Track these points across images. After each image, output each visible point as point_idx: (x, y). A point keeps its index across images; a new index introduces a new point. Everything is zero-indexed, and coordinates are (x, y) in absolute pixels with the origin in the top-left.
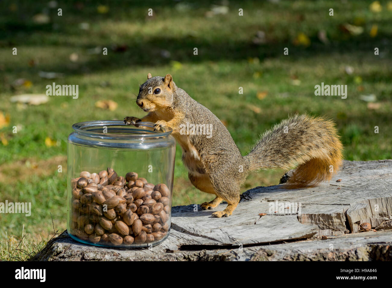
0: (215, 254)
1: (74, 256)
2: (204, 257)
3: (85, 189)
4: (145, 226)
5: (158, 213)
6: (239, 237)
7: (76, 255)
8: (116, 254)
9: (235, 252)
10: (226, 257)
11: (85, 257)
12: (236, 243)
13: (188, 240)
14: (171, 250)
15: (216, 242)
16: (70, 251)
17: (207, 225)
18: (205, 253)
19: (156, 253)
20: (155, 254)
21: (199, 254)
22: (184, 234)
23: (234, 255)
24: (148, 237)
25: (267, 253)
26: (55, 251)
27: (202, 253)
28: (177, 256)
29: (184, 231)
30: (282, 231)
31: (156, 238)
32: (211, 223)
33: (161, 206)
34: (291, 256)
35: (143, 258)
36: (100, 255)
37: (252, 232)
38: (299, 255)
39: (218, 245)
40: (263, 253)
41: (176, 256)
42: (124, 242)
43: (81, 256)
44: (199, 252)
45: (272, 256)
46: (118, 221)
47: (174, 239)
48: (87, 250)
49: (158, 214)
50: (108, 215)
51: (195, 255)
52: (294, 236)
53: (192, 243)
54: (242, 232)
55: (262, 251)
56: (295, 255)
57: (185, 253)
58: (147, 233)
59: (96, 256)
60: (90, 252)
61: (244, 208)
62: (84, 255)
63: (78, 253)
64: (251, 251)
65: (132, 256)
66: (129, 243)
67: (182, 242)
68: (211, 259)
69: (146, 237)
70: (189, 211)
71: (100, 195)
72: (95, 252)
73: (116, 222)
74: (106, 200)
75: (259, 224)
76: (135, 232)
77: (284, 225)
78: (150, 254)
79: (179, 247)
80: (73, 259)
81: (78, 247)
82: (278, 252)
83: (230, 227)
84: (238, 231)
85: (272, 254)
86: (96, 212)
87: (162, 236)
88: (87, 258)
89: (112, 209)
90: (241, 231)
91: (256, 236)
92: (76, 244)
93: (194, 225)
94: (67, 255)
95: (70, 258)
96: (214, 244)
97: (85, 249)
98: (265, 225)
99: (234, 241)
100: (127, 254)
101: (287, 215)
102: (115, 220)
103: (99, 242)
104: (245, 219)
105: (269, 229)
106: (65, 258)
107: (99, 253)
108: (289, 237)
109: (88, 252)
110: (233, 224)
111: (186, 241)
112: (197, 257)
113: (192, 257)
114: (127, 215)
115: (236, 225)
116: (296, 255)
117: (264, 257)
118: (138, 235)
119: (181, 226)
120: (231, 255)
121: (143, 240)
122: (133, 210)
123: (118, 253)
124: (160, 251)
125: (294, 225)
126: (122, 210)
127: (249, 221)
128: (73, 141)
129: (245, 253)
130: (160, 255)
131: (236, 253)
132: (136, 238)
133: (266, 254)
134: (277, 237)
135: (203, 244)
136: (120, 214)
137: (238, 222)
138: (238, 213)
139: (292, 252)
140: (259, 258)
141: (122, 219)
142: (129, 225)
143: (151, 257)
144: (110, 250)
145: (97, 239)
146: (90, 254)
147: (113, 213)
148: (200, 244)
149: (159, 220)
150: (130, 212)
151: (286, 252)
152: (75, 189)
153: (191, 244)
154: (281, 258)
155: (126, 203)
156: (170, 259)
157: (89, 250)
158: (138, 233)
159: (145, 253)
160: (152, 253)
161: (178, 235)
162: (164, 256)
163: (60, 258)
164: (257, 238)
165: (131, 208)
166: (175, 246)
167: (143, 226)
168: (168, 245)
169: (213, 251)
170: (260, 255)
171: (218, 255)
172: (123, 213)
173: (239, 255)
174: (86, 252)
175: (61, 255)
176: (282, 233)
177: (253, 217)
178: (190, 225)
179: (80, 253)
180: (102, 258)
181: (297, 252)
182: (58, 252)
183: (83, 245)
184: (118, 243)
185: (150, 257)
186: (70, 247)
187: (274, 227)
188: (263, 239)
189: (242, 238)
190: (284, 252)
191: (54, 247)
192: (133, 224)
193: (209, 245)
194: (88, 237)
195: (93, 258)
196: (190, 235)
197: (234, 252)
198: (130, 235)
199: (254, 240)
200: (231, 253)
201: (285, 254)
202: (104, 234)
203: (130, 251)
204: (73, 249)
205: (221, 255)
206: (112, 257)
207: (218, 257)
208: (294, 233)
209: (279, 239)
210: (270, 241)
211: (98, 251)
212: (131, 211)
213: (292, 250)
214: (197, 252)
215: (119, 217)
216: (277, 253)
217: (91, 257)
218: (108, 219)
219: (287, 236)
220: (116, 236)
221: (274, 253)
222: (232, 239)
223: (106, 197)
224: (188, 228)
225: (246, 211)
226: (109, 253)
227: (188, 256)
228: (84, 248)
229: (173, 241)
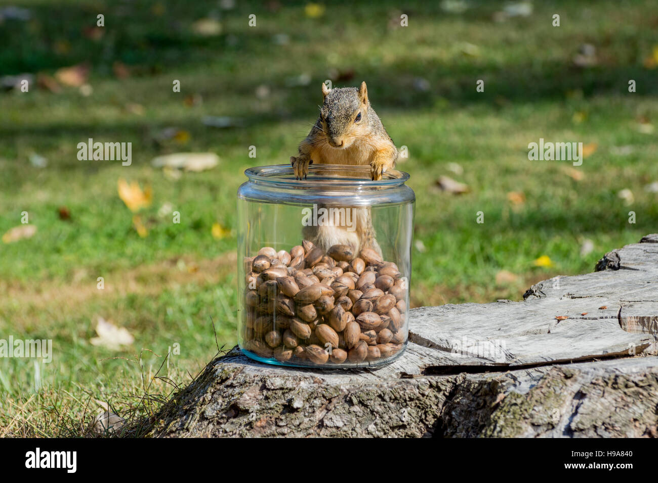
0: (481, 379)
1: (249, 383)
2: (463, 385)
3: (267, 274)
4: (365, 333)
5: (387, 310)
6: (521, 353)
7: (253, 382)
8: (318, 381)
9: (514, 375)
10: (498, 383)
11: (266, 385)
12: (516, 362)
13: (437, 359)
14: (409, 374)
15: (483, 361)
16: (242, 376)
17: (469, 335)
18: (464, 378)
19: (385, 380)
20: (382, 380)
21: (455, 380)
22: (431, 350)
23: (512, 380)
24: (370, 351)
25: (564, 374)
26: (218, 377)
27: (460, 378)
28: (419, 383)
29: (431, 345)
30: (592, 343)
31: (384, 354)
32: (476, 331)
33: (391, 300)
34: (604, 377)
35: (363, 387)
36: (292, 381)
37: (543, 345)
38: (617, 376)
39: (487, 365)
40: (558, 374)
41: (417, 383)
42: (332, 359)
43: (260, 384)
44: (455, 376)
45: (572, 379)
46: (320, 325)
47: (415, 357)
48: (271, 374)
49: (387, 314)
50: (304, 314)
51: (448, 381)
52: (612, 349)
53: (444, 363)
54: (526, 345)
55: (557, 371)
56: (610, 376)
57: (431, 378)
58: (369, 345)
59: (285, 382)
60: (275, 377)
61: (532, 308)
62: (265, 382)
63: (256, 378)
64: (539, 374)
65: (344, 384)
66: (338, 360)
67: (428, 362)
68: (474, 388)
69: (366, 350)
70: (440, 314)
71: (290, 282)
72: (284, 378)
73: (318, 326)
74: (300, 290)
75: (555, 333)
76: (348, 342)
77: (596, 334)
78: (375, 381)
79: (423, 370)
80: (247, 388)
81: (255, 370)
82: (583, 373)
83: (507, 338)
84: (521, 344)
85: (572, 376)
86: (284, 309)
87: (394, 351)
88: (270, 387)
89: (310, 304)
90: (526, 343)
91: (549, 351)
92: (253, 365)
93: (448, 335)
94: (238, 383)
95: (243, 386)
96: (479, 364)
97: (268, 373)
98: (565, 335)
99: (513, 358)
100: (337, 381)
101: (602, 318)
102: (316, 323)
103: (291, 359)
104: (533, 326)
105: (571, 340)
106: (235, 387)
107: (290, 377)
108: (604, 352)
109: (272, 377)
110: (511, 333)
111: (434, 359)
112: (452, 384)
113: (442, 384)
114: (334, 313)
115: (516, 334)
116: (613, 377)
117: (559, 381)
118: (353, 347)
119: (427, 338)
120: (506, 381)
121: (362, 355)
122: (346, 307)
123: (322, 379)
124: (391, 376)
125: (612, 334)
126: (327, 306)
127: (538, 328)
128: (247, 195)
129: (530, 376)
130: (390, 382)
131: (514, 377)
132: (350, 353)
133: (562, 375)
134: (583, 351)
135: (461, 364)
136: (323, 313)
137: (521, 329)
138: (521, 316)
139: (606, 372)
140: (551, 382)
141: (327, 322)
142: (338, 331)
143: (376, 385)
144: (308, 374)
145: (286, 354)
146: (275, 381)
147: (311, 311)
148: (457, 364)
149: (389, 323)
150: (340, 309)
151: (596, 372)
152: (251, 274)
153: (441, 364)
154: (587, 383)
155: (334, 296)
156: (407, 387)
157: (274, 373)
158: (354, 343)
159: (366, 379)
160: (378, 379)
161: (421, 352)
162: (397, 383)
163: (227, 387)
164: (550, 353)
165: (341, 304)
166: (416, 368)
167: (361, 332)
168: (404, 367)
169: (478, 376)
170: (553, 377)
171: (486, 381)
172: (329, 311)
173: (519, 379)
174: (268, 376)
175: (228, 382)
176: (591, 346)
177: (545, 323)
178: (442, 336)
179: (259, 379)
180: (295, 386)
181: (614, 372)
182: (224, 378)
183: (264, 367)
184: (321, 360)
185: (373, 385)
186: (242, 370)
187: (580, 337)
188: (561, 355)
189: (526, 354)
190: (593, 372)
191: (217, 370)
192: (344, 329)
193: (472, 365)
194: (273, 353)
195: (281, 386)
196: (441, 352)
197: (512, 375)
198: (340, 347)
199: (547, 358)
200: (507, 376)
201: (594, 375)
202: (298, 346)
203: (341, 376)
204: (247, 372)
205: (490, 381)
206: (312, 385)
207: (485, 384)
208: (611, 345)
209: (586, 355)
210: (572, 358)
211: (289, 375)
212: (342, 308)
213: (606, 369)
214: (451, 378)
215: (323, 318)
216: (581, 374)
217: (278, 386)
218: (303, 321)
219: (600, 350)
220: (317, 349)
221: (575, 374)
222: (510, 355)
223: (301, 286)
224: (438, 340)
225: (535, 313)
226: (306, 378)
227: (437, 382)
228: (266, 371)
229: (412, 361)
